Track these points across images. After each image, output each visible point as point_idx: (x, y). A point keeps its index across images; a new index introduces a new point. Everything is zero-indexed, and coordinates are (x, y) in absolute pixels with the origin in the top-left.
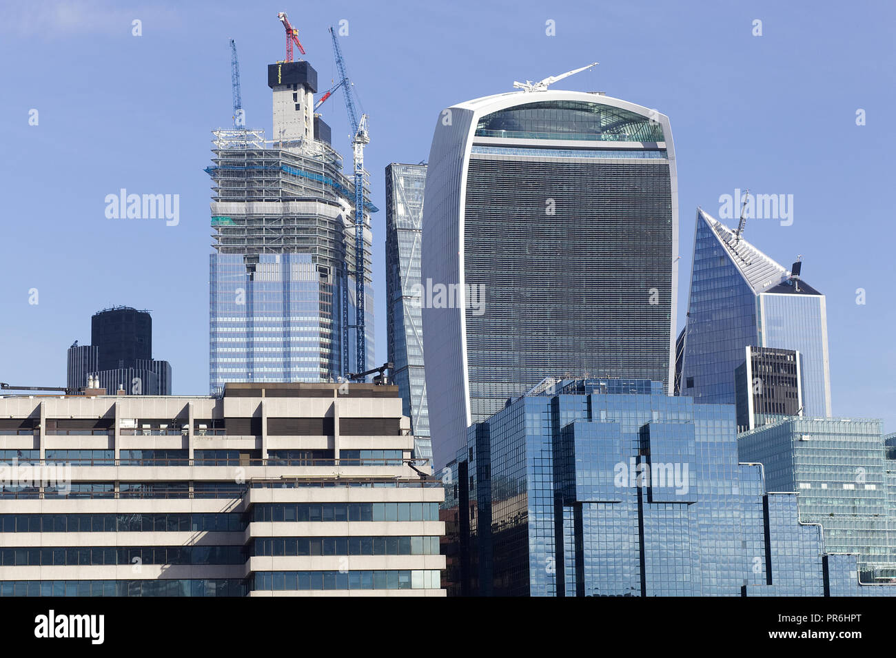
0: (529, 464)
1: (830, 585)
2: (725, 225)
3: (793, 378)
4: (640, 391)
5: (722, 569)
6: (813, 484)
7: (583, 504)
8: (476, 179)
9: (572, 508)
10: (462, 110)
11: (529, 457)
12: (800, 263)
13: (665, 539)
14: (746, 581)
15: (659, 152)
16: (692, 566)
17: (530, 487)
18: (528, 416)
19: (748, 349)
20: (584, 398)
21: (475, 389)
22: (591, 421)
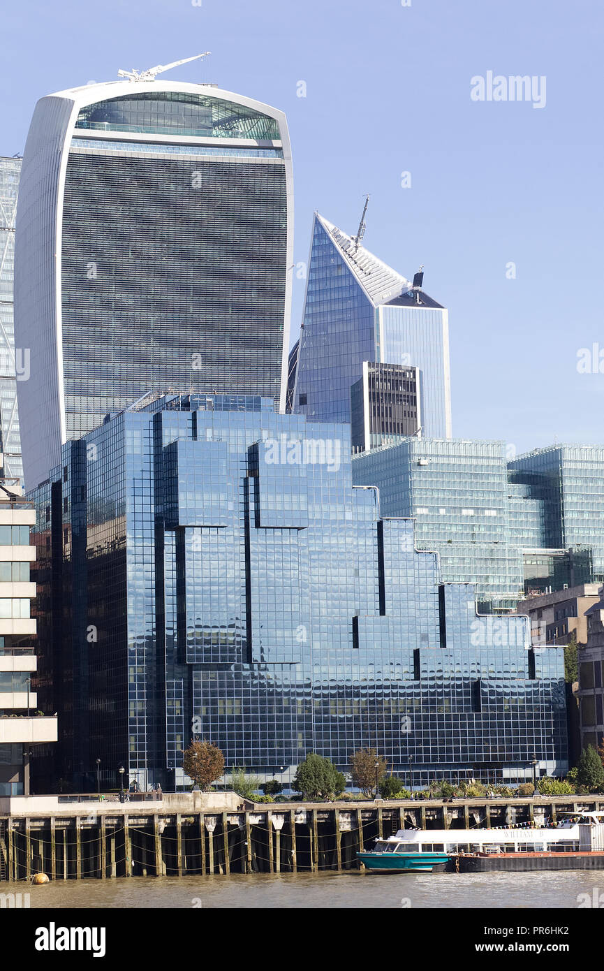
0: (128, 485)
1: (446, 616)
2: (343, 231)
3: (412, 397)
4: (249, 408)
5: (333, 598)
6: (432, 509)
7: (186, 528)
8: (75, 175)
9: (174, 532)
10: (61, 99)
11: (129, 477)
12: (421, 274)
13: (273, 566)
14: (358, 611)
15: (274, 151)
16: (301, 595)
17: (129, 509)
18: (128, 433)
19: (365, 364)
20: (189, 414)
21: (71, 404)
22: (195, 440)
